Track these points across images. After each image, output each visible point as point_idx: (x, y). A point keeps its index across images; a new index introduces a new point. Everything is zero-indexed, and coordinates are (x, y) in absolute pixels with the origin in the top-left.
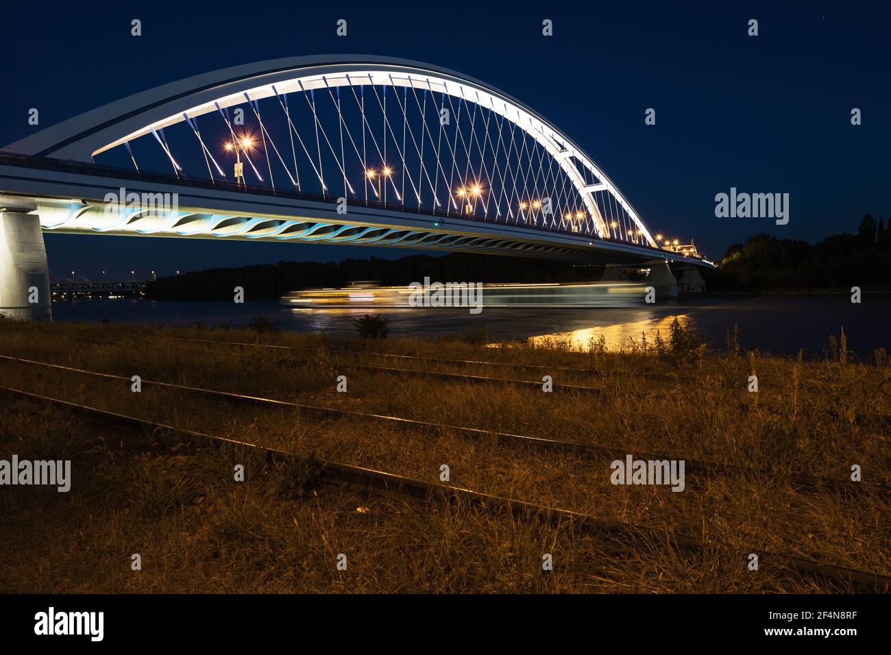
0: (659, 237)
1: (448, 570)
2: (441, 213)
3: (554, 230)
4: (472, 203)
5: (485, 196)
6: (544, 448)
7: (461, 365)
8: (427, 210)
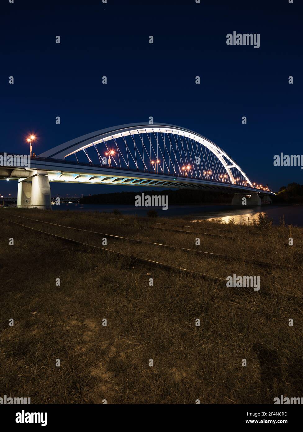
0: (254, 184)
1: (178, 296)
2: (176, 175)
3: (216, 181)
4: (187, 172)
5: (192, 169)
6: (212, 256)
7: (183, 227)
8: (171, 174)
